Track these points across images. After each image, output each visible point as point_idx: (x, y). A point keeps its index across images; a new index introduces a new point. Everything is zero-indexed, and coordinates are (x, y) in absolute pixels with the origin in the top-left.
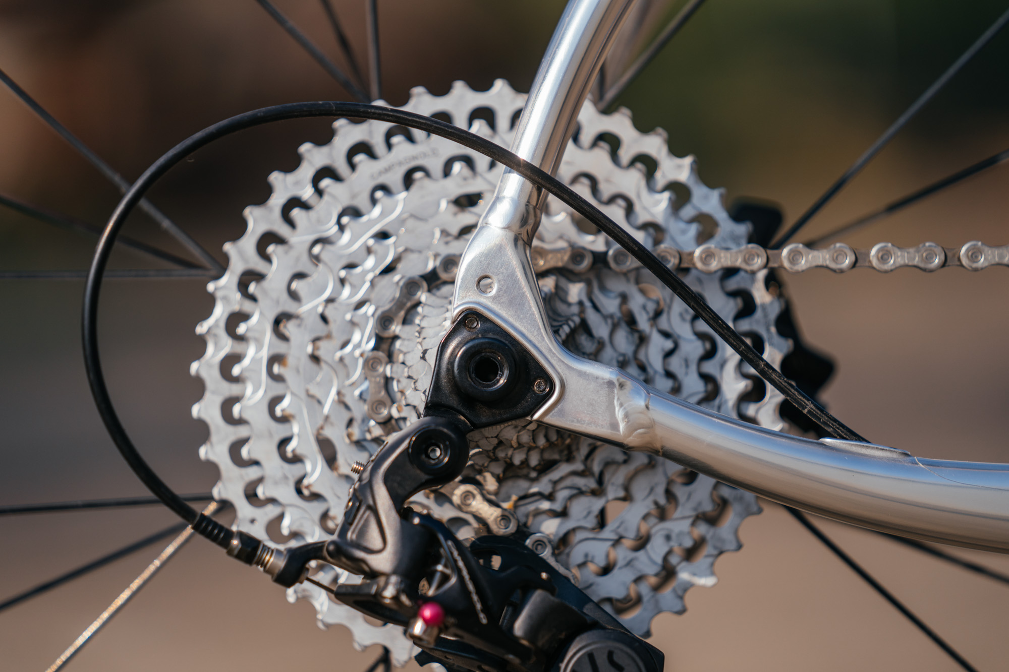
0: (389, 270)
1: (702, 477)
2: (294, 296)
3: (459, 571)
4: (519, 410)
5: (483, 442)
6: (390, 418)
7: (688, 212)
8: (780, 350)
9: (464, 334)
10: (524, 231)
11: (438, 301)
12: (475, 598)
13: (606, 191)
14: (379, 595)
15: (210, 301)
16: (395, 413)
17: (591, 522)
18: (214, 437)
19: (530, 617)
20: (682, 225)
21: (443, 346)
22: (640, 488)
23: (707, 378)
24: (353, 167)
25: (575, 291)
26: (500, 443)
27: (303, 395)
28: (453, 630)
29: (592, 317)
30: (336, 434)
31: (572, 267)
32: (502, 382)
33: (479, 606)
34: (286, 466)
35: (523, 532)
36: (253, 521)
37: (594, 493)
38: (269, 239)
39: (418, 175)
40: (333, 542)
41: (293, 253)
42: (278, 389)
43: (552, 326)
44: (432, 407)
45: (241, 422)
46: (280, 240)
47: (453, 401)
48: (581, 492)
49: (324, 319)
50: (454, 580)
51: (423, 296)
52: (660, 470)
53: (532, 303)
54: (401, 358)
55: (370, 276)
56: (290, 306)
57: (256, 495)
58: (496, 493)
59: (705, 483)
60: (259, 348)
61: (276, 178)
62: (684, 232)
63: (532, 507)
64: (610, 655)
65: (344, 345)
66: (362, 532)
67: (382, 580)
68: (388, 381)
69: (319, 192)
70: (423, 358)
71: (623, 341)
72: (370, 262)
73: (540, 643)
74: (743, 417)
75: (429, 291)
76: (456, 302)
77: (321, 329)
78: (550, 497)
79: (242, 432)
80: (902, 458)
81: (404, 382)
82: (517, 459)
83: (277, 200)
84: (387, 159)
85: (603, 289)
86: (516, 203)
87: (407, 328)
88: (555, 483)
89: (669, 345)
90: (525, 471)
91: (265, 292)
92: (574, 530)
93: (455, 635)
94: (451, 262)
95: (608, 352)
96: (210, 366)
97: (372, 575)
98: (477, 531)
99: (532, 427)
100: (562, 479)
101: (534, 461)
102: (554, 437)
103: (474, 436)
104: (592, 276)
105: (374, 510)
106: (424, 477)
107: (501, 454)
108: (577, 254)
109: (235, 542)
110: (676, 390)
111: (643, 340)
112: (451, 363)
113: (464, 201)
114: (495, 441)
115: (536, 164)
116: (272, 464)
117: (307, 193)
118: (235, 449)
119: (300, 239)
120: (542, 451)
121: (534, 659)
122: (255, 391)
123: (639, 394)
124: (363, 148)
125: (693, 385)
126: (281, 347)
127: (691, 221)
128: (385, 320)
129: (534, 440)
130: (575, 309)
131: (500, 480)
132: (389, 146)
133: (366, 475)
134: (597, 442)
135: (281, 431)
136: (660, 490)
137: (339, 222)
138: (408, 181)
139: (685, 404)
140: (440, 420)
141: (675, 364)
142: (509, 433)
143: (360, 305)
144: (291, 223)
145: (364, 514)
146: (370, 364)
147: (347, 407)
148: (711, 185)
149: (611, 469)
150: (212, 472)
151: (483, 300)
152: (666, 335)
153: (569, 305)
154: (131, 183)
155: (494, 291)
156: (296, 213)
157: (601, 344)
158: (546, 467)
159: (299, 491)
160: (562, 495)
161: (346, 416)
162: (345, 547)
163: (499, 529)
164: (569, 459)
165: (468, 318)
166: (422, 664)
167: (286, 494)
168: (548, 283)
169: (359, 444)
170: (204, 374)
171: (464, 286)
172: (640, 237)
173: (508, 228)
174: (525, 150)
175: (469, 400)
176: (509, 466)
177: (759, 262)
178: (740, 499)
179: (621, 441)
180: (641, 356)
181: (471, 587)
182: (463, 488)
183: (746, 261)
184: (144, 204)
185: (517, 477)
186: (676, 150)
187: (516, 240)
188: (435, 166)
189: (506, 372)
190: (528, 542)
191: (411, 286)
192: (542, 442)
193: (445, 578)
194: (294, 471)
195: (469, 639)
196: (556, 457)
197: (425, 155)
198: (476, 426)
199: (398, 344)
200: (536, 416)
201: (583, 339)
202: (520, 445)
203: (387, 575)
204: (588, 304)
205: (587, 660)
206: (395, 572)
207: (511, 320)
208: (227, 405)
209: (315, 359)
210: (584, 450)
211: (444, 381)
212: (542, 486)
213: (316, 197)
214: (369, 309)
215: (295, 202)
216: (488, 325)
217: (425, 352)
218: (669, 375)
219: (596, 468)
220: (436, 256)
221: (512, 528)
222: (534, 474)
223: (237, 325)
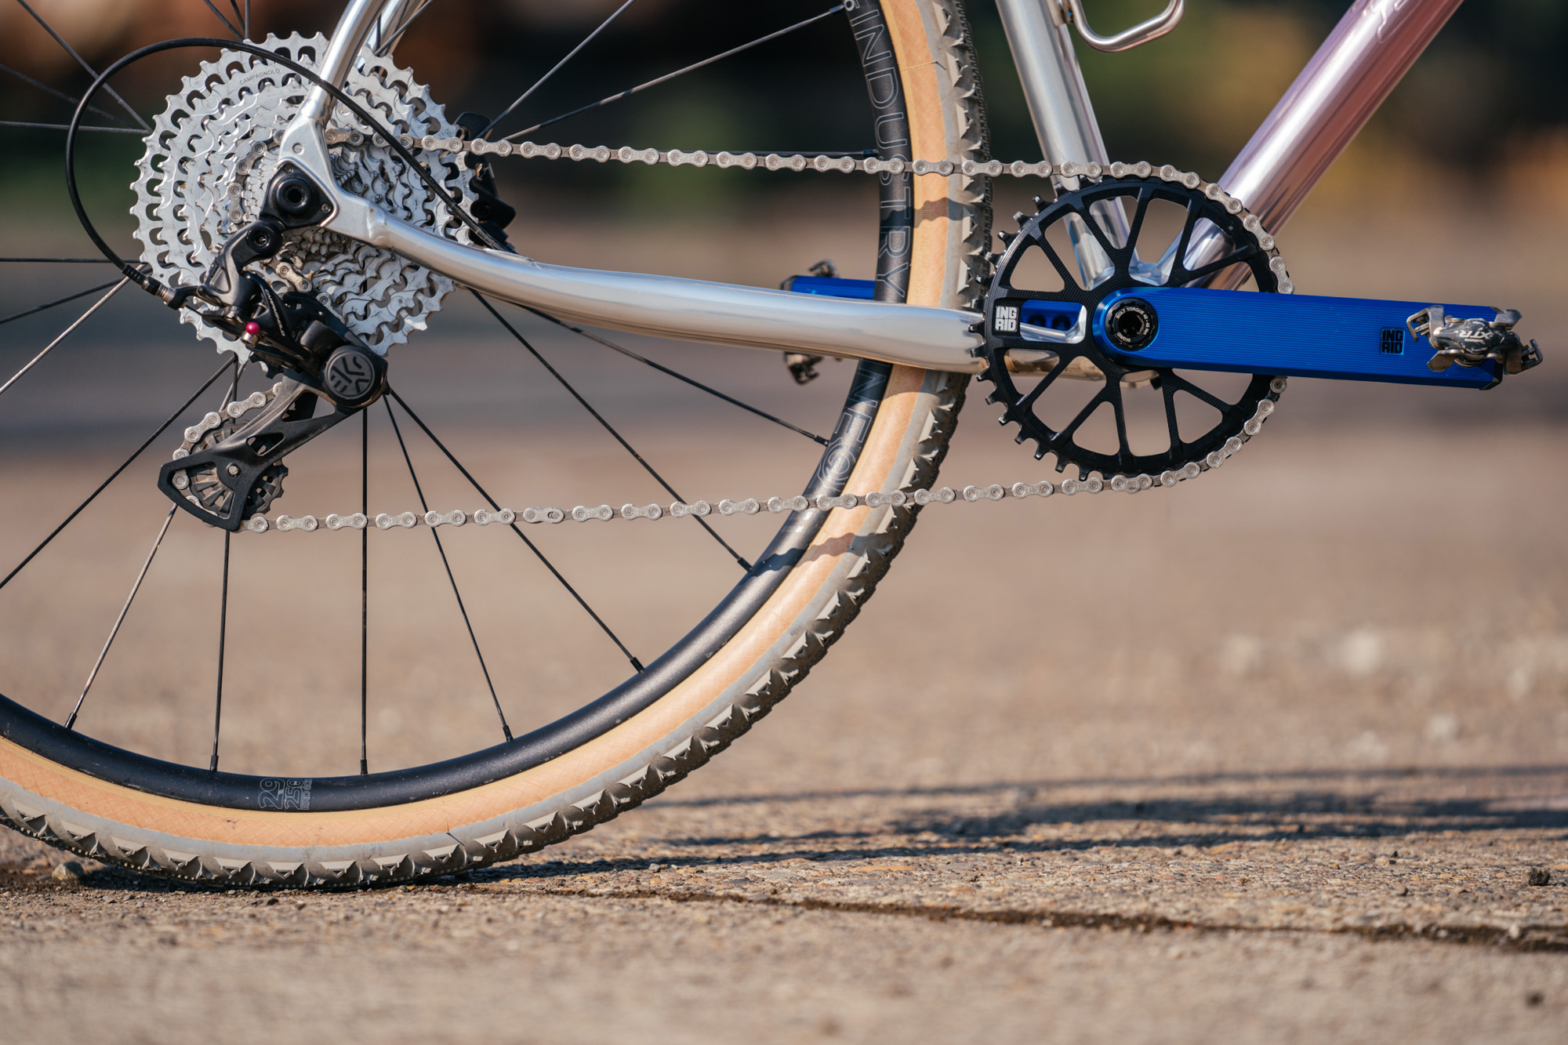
0: (247, 137)
1: (421, 268)
2: (192, 148)
3: (271, 306)
4: (313, 220)
5: (293, 238)
6: (243, 221)
7: (423, 116)
8: (471, 199)
9: (283, 175)
10: (321, 120)
11: (273, 157)
12: (279, 322)
13: (376, 101)
14: (225, 316)
15: (143, 148)
16: (245, 219)
17: (356, 289)
18: (141, 227)
19: (310, 335)
20: (419, 123)
21: (271, 182)
22: (385, 272)
23: (428, 212)
24: (230, 76)
25: (353, 156)
26: (303, 240)
27: (193, 205)
28: (266, 338)
29: (362, 171)
30: (212, 229)
31: (351, 142)
32: (303, 204)
33: (281, 326)
34: (182, 245)
35: (315, 291)
36: (162, 276)
37: (358, 273)
38: (179, 114)
39: (267, 83)
40: (202, 287)
41: (192, 123)
42: (180, 201)
43: (335, 174)
44: (263, 215)
45: (158, 219)
46: (186, 115)
47: (275, 213)
48: (351, 272)
49: (208, 162)
50: (267, 311)
51: (264, 152)
52: (398, 262)
53: (323, 160)
54: (249, 187)
55: (236, 139)
56: (189, 154)
57: (164, 262)
58: (302, 269)
59: (423, 272)
60: (170, 177)
61: (185, 79)
62: (419, 127)
63: (322, 278)
64: (355, 359)
65: (219, 178)
66: (218, 282)
67: (227, 308)
68: (242, 200)
69: (210, 89)
70: (261, 188)
71: (380, 187)
72: (236, 132)
73: (315, 350)
74: (447, 236)
75: (268, 150)
76: (280, 157)
77: (206, 168)
78: (333, 273)
79: (158, 224)
80: (527, 262)
81: (251, 201)
82: (314, 249)
83: (185, 92)
84: (249, 73)
85: (370, 156)
86: (318, 104)
87: (254, 171)
88: (336, 265)
89: (407, 191)
90: (318, 258)
91: (175, 144)
92: (346, 293)
93: (268, 342)
94: (280, 134)
95: (370, 193)
96: (141, 185)
97: (223, 305)
98: (289, 289)
99: (322, 231)
100: (340, 263)
101: (324, 251)
102: (335, 239)
103: (289, 233)
104: (364, 149)
105: (225, 269)
106: (255, 254)
107: (304, 246)
108: (355, 135)
109: (146, 282)
110: (410, 218)
111: (391, 188)
112: (275, 191)
113: (295, 100)
114: (300, 238)
115: (331, 82)
116: (174, 244)
117: (202, 89)
118: (153, 233)
119: (197, 115)
120: (329, 246)
121: (312, 360)
122: (166, 202)
123: (380, 215)
124: (237, 65)
125: (420, 216)
126: (182, 177)
127: (424, 122)
128: (241, 165)
129: (323, 239)
130: (353, 167)
131: (304, 262)
132: (252, 66)
133: (222, 251)
134: (362, 243)
135: (180, 225)
136: (397, 274)
137: (219, 107)
138: (261, 85)
139: (413, 226)
140: (267, 223)
141: (410, 203)
142: (309, 235)
143: (229, 156)
144: (193, 106)
145: (219, 271)
146: (233, 190)
147: (218, 214)
148: (438, 102)
149: (370, 260)
150: (140, 246)
151: (295, 156)
152: (405, 185)
153: (350, 164)
154: (99, 74)
155: (302, 152)
156: (195, 101)
157: (366, 189)
158: (330, 256)
159: (189, 262)
160: (340, 273)
161: (218, 219)
162: (208, 289)
163: (300, 289)
164: (345, 252)
165: (287, 166)
166: (253, 362)
167: (181, 261)
168: (338, 151)
169: (223, 235)
170: (137, 190)
171: (284, 149)
172: (391, 129)
173: (312, 117)
174: (325, 74)
175: (284, 213)
176: (309, 253)
177: (458, 147)
178: (443, 282)
179: (369, 241)
180: (390, 197)
181: (277, 316)
182: (282, 264)
183: (451, 146)
184: (106, 86)
185: (314, 260)
186: (418, 80)
187: (317, 124)
188: (278, 80)
189: (306, 198)
190: (318, 298)
191: (258, 146)
192: (328, 241)
193: (263, 310)
194: (187, 249)
195: (275, 345)
196: (337, 250)
197: (272, 72)
198: (288, 228)
199: (248, 179)
200: (323, 224)
201: (356, 184)
202: (315, 242)
203: (230, 306)
204: (360, 164)
205: (341, 361)
206: (234, 305)
207: (311, 169)
208: (150, 208)
209: (202, 185)
210: (353, 248)
211: (270, 201)
212: (329, 266)
213: (207, 91)
214: (234, 159)
215: (196, 94)
216: (297, 171)
217: (262, 184)
218: (406, 208)
219: (360, 259)
220: (274, 131)
221: (309, 289)
222: (323, 259)
223: (158, 163)
